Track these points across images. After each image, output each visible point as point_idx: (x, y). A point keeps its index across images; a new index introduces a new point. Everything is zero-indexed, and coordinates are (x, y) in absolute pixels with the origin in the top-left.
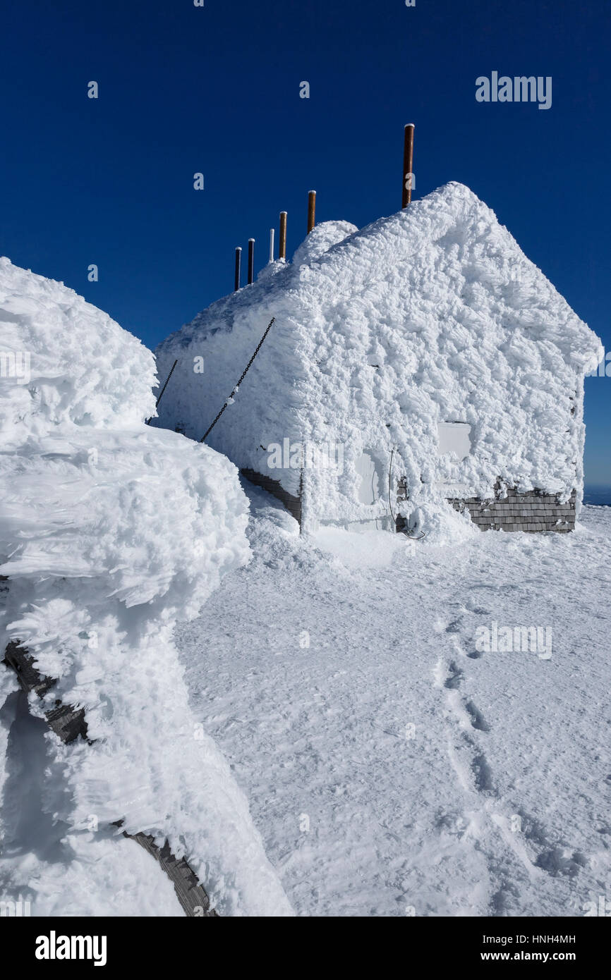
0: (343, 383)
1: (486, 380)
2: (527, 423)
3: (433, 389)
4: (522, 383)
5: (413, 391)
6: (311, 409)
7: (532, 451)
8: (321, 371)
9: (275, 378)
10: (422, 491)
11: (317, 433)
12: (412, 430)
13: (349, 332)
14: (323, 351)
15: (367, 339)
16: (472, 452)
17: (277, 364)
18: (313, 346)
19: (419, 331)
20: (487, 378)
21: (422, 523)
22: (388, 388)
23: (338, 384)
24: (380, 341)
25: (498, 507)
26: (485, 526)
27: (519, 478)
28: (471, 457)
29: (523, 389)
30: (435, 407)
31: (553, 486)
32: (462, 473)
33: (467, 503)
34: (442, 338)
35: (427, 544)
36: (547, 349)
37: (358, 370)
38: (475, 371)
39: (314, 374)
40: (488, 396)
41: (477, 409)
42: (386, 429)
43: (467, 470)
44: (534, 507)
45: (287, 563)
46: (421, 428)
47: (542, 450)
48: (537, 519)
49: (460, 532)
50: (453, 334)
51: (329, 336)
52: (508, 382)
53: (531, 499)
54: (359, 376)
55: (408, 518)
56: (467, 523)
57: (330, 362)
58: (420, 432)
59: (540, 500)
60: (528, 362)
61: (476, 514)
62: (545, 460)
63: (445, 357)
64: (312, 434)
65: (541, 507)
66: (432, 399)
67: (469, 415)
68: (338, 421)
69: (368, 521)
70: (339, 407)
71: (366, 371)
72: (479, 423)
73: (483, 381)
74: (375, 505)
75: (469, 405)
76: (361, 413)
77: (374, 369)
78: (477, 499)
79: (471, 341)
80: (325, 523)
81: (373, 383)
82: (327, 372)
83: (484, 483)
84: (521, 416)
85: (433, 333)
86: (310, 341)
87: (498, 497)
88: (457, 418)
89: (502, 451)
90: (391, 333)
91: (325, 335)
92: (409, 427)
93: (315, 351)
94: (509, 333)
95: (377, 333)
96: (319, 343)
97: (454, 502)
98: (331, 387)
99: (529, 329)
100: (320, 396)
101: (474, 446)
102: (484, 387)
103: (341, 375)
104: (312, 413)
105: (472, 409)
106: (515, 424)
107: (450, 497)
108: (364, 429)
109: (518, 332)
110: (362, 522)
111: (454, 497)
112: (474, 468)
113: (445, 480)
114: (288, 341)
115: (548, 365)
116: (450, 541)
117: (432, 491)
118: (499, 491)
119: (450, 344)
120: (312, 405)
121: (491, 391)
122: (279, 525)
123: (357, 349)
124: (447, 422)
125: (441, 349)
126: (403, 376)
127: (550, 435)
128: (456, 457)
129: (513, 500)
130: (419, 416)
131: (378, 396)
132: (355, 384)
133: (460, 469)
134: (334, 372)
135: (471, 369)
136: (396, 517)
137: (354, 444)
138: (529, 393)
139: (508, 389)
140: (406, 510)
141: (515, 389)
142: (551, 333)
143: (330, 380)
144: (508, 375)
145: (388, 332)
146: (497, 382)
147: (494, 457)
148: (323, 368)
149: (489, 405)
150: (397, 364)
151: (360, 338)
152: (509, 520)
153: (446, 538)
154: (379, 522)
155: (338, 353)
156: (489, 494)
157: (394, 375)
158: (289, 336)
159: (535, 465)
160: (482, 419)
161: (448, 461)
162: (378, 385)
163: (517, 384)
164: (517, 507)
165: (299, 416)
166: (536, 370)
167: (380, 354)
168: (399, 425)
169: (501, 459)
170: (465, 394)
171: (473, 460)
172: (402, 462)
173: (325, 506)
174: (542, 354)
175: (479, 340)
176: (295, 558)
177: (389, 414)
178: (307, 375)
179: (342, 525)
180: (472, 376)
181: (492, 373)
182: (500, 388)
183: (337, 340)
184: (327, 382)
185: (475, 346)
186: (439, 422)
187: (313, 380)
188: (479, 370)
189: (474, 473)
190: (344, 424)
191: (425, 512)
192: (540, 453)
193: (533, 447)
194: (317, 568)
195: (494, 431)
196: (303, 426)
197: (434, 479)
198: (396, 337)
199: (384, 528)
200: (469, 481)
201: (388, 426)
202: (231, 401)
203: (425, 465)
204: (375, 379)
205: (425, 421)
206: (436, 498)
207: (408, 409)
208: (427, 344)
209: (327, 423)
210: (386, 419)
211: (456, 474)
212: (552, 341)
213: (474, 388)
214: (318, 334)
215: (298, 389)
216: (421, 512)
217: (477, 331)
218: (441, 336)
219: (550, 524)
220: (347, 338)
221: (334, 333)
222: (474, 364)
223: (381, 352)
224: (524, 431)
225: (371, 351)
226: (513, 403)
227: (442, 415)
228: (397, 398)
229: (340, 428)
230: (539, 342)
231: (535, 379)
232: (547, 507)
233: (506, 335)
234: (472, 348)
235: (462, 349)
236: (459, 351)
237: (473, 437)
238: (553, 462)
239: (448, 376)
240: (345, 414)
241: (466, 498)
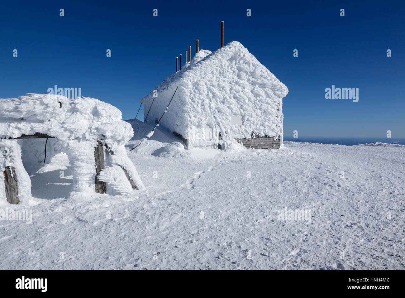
0: (199, 105)
1: (246, 102)
2: (261, 114)
3: (228, 105)
4: (259, 102)
5: (221, 106)
6: (189, 113)
7: (264, 123)
8: (192, 101)
9: (180, 104)
10: (226, 137)
11: (191, 120)
12: (222, 118)
13: (200, 89)
14: (192, 95)
15: (206, 91)
16: (243, 124)
17: (180, 100)
18: (189, 94)
19: (223, 88)
20: (247, 101)
21: (226, 146)
22: (213, 105)
23: (197, 105)
24: (210, 92)
25: (252, 141)
26: (248, 147)
27: (259, 132)
28: (242, 126)
29: (259, 104)
30: (229, 111)
31: (271, 134)
32: (239, 131)
33: (242, 140)
34: (231, 89)
35: (227, 152)
36: (267, 91)
37: (203, 101)
38: (242, 99)
39: (190, 102)
40: (247, 106)
41: (244, 111)
42: (213, 118)
43: (241, 130)
44: (265, 141)
45: (178, 156)
46: (225, 117)
47: (267, 123)
48: (266, 145)
49: (239, 149)
50: (234, 88)
51: (194, 91)
52: (254, 102)
53: (264, 138)
54: (204, 102)
55: (221, 145)
56: (242, 146)
57: (194, 99)
58: (225, 119)
59: (267, 139)
60: (261, 95)
61: (245, 143)
62: (268, 126)
63: (232, 95)
64: (190, 120)
65: (268, 141)
66: (228, 108)
67: (241, 113)
68: (198, 116)
69: (209, 146)
70: (198, 112)
71: (206, 101)
72: (245, 115)
73: (245, 102)
74: (211, 141)
75: (241, 109)
76: (205, 113)
77: (209, 100)
78: (245, 139)
79: (241, 90)
80: (195, 147)
81: (208, 104)
82: (194, 102)
83: (247, 134)
84: (259, 112)
85: (227, 88)
86: (188, 93)
87: (252, 138)
88: (237, 114)
89: (253, 124)
90: (213, 89)
91: (193, 91)
92: (221, 117)
93: (190, 96)
94: (254, 86)
95: (209, 89)
96: (191, 93)
97: (237, 140)
98: (195, 106)
99: (261, 85)
100: (192, 109)
101: (243, 122)
102: (246, 104)
103: (198, 102)
104: (190, 114)
105: (242, 111)
106: (257, 115)
107: (236, 138)
108: (206, 118)
109: (257, 86)
110: (207, 146)
111: (237, 138)
112: (243, 129)
113: (234, 133)
114: (182, 93)
115: (268, 96)
116: (235, 152)
117: (229, 136)
118: (253, 136)
119: (233, 91)
120: (189, 112)
121: (248, 105)
122: (177, 146)
123: (203, 94)
124: (234, 115)
125: (231, 93)
126: (218, 102)
127: (269, 118)
128: (237, 126)
129: (258, 139)
130: (224, 114)
131: (210, 108)
132: (203, 105)
133: (239, 129)
134: (196, 101)
135: (241, 98)
136: (217, 145)
137: (203, 123)
138: (261, 105)
139: (254, 104)
140: (221, 143)
141: (257, 104)
142: (268, 86)
143: (195, 104)
144: (254, 100)
145: (212, 89)
146: (250, 102)
147: (250, 125)
148: (193, 101)
149: (248, 109)
150: (216, 98)
151: (204, 91)
152: (256, 145)
153: (233, 150)
154: (212, 146)
155: (197, 96)
156: (249, 137)
157: (215, 102)
158: (181, 92)
159: (265, 128)
160: (245, 114)
161: (234, 127)
162: (210, 105)
163: (257, 102)
164: (259, 141)
165: (186, 115)
166: (264, 97)
167: (210, 95)
168: (217, 117)
169: (252, 126)
170: (239, 106)
171: (243, 127)
172: (219, 128)
173: (195, 141)
174: (266, 92)
175: (243, 89)
176: (180, 154)
177: (214, 113)
178: (187, 103)
179: (201, 147)
180: (241, 101)
181: (248, 99)
182: (251, 104)
183: (196, 92)
184: (194, 104)
185: (242, 91)
186: (231, 115)
187: (190, 104)
188: (243, 98)
189: (243, 130)
190: (200, 117)
191: (227, 143)
192: (266, 124)
193: (264, 122)
194: (186, 157)
195: (250, 117)
196: (187, 118)
197: (230, 133)
198: (215, 90)
199: (214, 148)
200: (242, 133)
201: (214, 117)
202: (166, 112)
203: (227, 128)
204: (209, 103)
205: (226, 115)
206: (231, 139)
207: (220, 111)
208: (226, 91)
209: (195, 117)
210: (213, 115)
211: (237, 131)
212: (269, 88)
213: (242, 104)
214: (190, 91)
215: (185, 107)
216: (225, 143)
217: (243, 87)
218: (230, 89)
219: (271, 146)
220: (200, 91)
221: (195, 90)
222: (242, 97)
223: (211, 95)
224: (260, 117)
225: (208, 95)
226: (256, 108)
227: (232, 113)
228: (216, 109)
229: (199, 118)
230: (264, 89)
231: (263, 100)
232: (270, 141)
233: (253, 87)
234: (241, 92)
235: (237, 92)
236: (237, 93)
237: (243, 119)
238: (271, 126)
239: (233, 101)
240: (200, 114)
241: (241, 138)
